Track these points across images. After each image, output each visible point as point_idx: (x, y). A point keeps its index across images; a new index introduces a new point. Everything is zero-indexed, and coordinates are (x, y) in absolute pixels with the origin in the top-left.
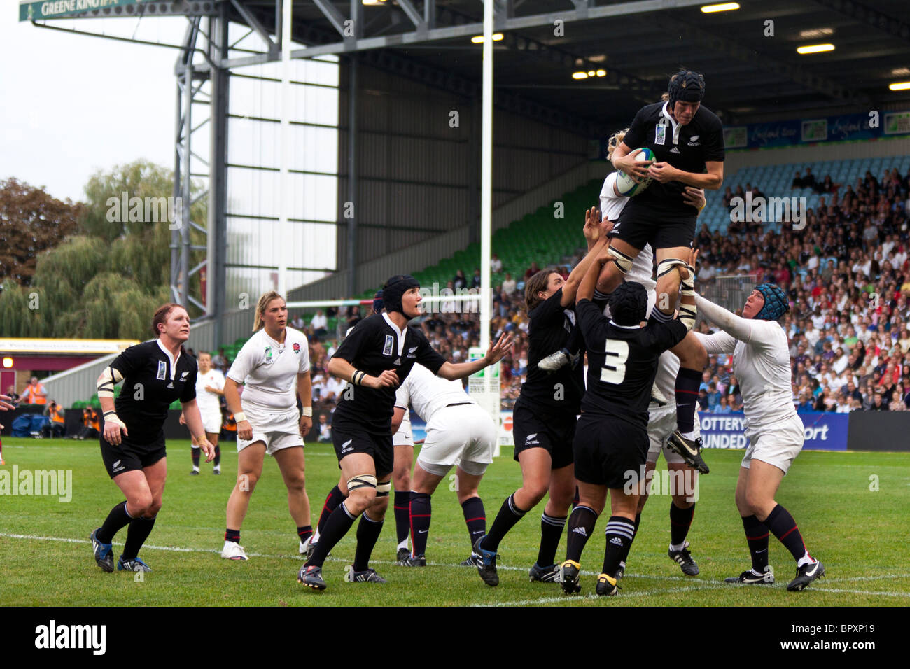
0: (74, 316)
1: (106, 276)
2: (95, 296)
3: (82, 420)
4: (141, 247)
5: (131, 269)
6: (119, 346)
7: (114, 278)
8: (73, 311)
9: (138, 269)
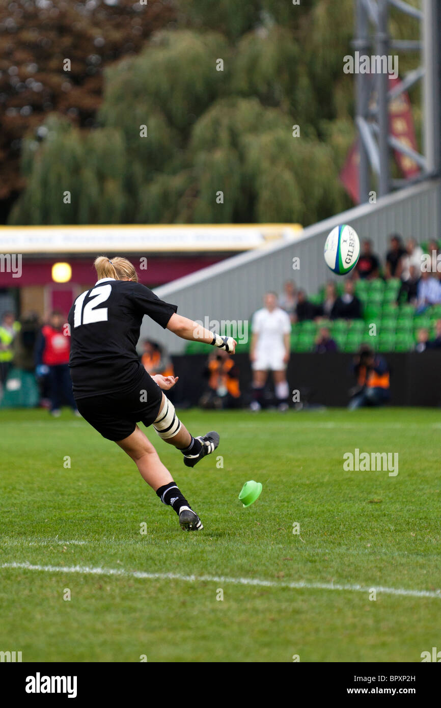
0: (177, 182)
1: (233, 106)
2: (212, 144)
3: (208, 374)
4: (293, 48)
5: (278, 91)
6: (264, 237)
7: (247, 109)
8: (174, 172)
9: (291, 90)
